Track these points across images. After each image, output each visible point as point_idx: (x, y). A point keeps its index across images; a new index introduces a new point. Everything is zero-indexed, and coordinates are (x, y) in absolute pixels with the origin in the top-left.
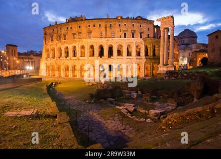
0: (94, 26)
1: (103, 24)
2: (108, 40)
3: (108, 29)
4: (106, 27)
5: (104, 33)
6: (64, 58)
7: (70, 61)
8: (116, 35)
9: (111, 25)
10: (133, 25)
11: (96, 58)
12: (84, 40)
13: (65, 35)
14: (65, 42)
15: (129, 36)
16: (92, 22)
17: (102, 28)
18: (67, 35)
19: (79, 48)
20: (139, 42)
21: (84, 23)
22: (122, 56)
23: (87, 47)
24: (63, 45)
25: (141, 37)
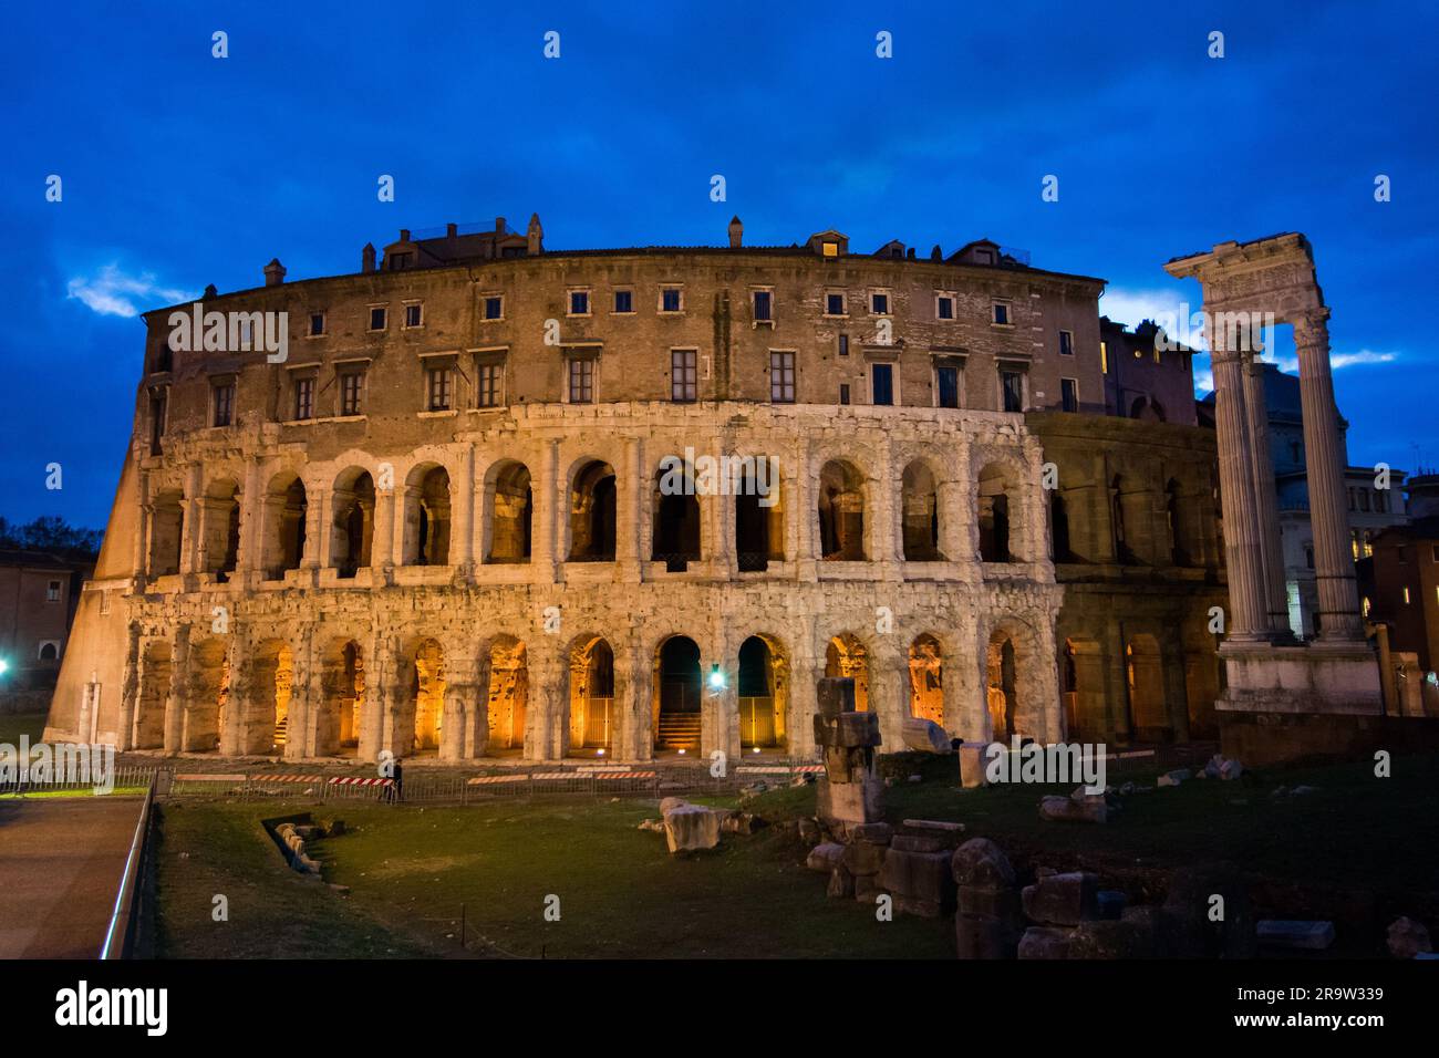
0: (624, 302)
1: (699, 290)
2: (738, 421)
3: (736, 329)
4: (721, 318)
5: (707, 359)
6: (329, 577)
7: (379, 604)
8: (807, 382)
9: (762, 299)
10: (945, 307)
11: (631, 573)
12: (528, 418)
13: (349, 373)
14: (349, 435)
15: (917, 392)
16: (605, 275)
17: (690, 322)
18: (369, 373)
19: (472, 480)
20: (1001, 440)
21: (533, 274)
22: (857, 554)
23: (554, 481)
24: (330, 457)
25: (1012, 405)
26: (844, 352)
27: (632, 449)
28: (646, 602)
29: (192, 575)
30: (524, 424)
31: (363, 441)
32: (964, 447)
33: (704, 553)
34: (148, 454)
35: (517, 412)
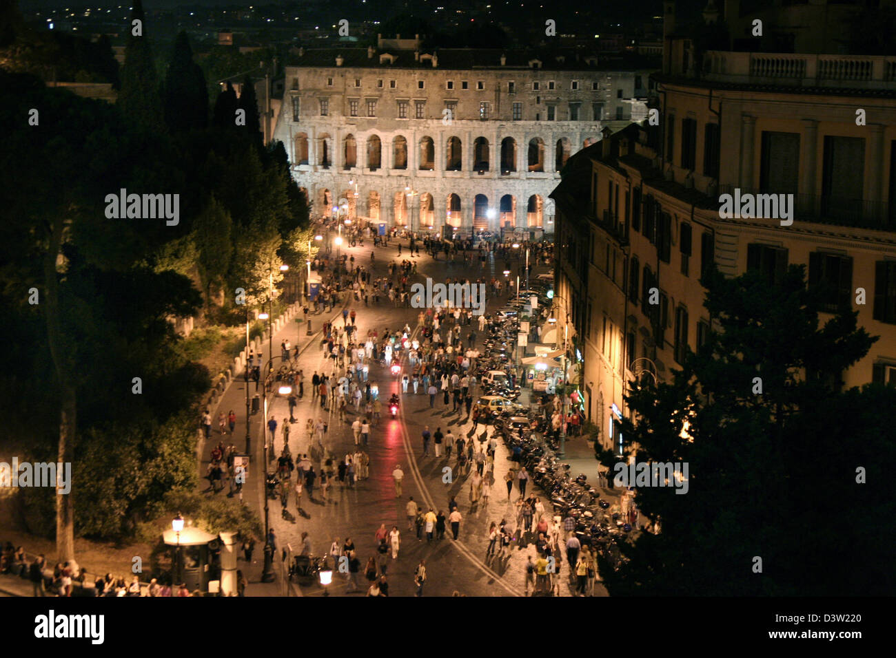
0: (465, 85)
1: (490, 82)
2: (502, 126)
3: (502, 95)
4: (498, 91)
5: (492, 106)
7: (385, 181)
8: (526, 114)
9: (511, 85)
10: (575, 85)
11: (467, 175)
12: (433, 123)
13: (370, 101)
14: (372, 124)
15: (563, 116)
16: (459, 76)
17: (487, 92)
18: (378, 102)
19: (415, 143)
20: (592, 131)
21: (435, 74)
22: (541, 170)
23: (442, 144)
24: (365, 130)
25: (596, 118)
26: (538, 101)
27: (467, 135)
28: (471, 184)
29: (315, 166)
30: (432, 125)
31: (376, 126)
32: (578, 134)
33: (490, 169)
34: (292, 120)
35: (429, 121)
